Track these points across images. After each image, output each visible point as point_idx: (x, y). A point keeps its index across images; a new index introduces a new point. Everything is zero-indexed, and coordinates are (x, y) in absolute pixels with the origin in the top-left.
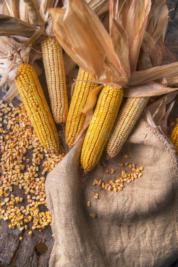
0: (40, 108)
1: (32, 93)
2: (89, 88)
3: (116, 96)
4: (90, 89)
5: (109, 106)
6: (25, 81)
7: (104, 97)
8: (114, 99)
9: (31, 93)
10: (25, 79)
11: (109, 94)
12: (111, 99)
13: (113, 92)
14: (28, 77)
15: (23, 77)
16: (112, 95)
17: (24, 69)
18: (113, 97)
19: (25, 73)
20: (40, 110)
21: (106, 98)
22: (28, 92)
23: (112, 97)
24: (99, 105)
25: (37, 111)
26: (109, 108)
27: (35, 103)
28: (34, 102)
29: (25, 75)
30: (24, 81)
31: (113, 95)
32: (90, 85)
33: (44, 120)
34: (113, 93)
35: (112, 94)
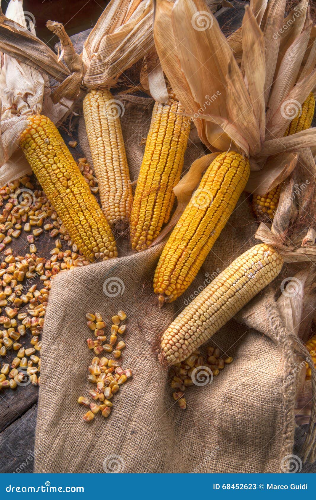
0: (73, 182)
1: (55, 158)
2: (170, 143)
3: (237, 168)
4: (172, 145)
5: (223, 181)
6: (42, 139)
7: (216, 167)
8: (232, 171)
9: (53, 158)
10: (40, 136)
11: (224, 163)
12: (228, 170)
13: (231, 159)
14: (45, 132)
15: (37, 132)
16: (230, 164)
17: (38, 120)
18: (231, 167)
19: (39, 125)
20: (73, 186)
21: (219, 167)
22: (49, 156)
23: (229, 166)
24: (205, 180)
25: (68, 187)
26: (223, 183)
27: (63, 173)
28: (61, 172)
29: (40, 128)
30: (39, 138)
31: (232, 164)
32: (172, 138)
33: (82, 200)
34: (232, 162)
35: (230, 162)
